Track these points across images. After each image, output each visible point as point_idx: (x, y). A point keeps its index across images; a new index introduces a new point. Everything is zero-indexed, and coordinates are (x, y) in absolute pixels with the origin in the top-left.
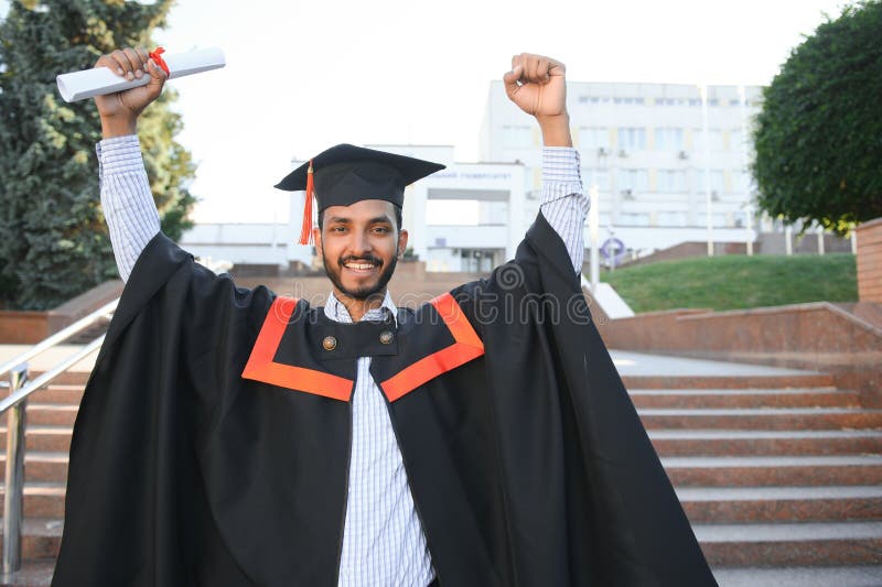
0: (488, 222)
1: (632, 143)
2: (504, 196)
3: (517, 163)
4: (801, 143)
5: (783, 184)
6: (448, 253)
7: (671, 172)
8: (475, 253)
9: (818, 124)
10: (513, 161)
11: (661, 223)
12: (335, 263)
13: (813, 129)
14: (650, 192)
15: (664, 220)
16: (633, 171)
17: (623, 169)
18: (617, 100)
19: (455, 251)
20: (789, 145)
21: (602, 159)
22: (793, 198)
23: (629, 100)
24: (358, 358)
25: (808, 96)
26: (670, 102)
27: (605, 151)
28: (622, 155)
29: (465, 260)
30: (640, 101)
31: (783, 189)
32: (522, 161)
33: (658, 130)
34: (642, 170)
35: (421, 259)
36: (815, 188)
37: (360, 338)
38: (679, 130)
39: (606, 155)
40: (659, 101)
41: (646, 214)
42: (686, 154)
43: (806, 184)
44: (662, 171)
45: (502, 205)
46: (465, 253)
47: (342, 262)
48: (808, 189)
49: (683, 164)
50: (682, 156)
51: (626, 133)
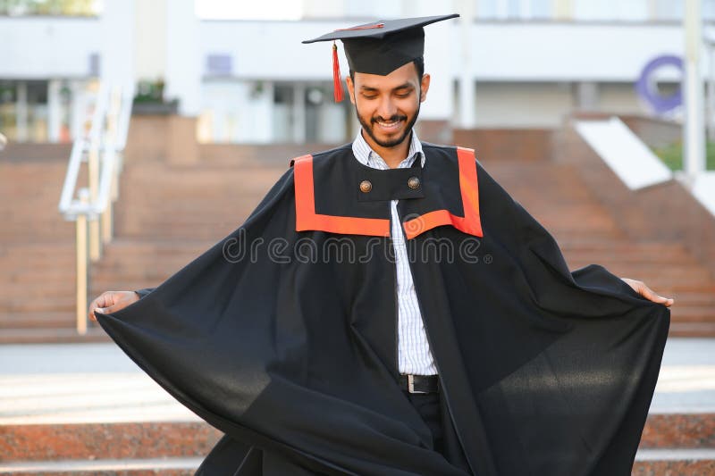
6: (239, 92)
8: (307, 91)
12: (368, 121)
19: (257, 87)
24: (390, 200)
29: (282, 111)
35: (187, 108)
37: (391, 183)
46: (282, 93)
47: (374, 120)
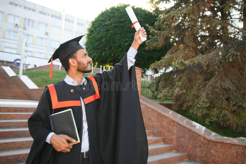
1: (29, 25)
4: (103, 40)
5: (96, 51)
7: (42, 38)
9: (109, 36)
11: (36, 56)
13: (108, 37)
14: (33, 44)
15: (37, 55)
16: (28, 35)
17: (24, 34)
18: (25, 8)
20: (99, 40)
21: (16, 28)
22: (98, 56)
23: (29, 9)
25: (107, 27)
26: (45, 14)
27: (18, 26)
28: (25, 28)
30: (34, 10)
31: (96, 53)
33: (39, 23)
34: (31, 35)
36: (105, 54)
38: (47, 25)
39: (18, 27)
40: (41, 13)
41: (31, 52)
42: (48, 34)
43: (102, 53)
44: (38, 37)
48: (103, 54)
49: (46, 37)
50: (47, 34)
51: (27, 21)
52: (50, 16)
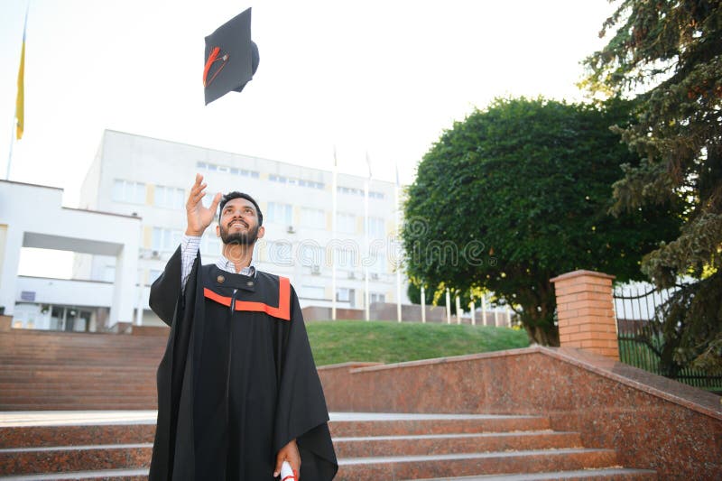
0: (88, 278)
2: (115, 250)
3: (135, 216)
6: (36, 309)
8: (69, 310)
9: (477, 195)
10: (130, 214)
13: (472, 199)
18: (234, 171)
19: (45, 307)
20: (446, 213)
23: (245, 172)
25: (465, 170)
26: (283, 180)
29: (56, 320)
30: (255, 174)
32: (139, 215)
38: (289, 207)
40: (273, 178)
42: (294, 229)
45: (111, 260)
46: (57, 311)
49: (290, 238)
50: (291, 231)
52: (297, 183)
